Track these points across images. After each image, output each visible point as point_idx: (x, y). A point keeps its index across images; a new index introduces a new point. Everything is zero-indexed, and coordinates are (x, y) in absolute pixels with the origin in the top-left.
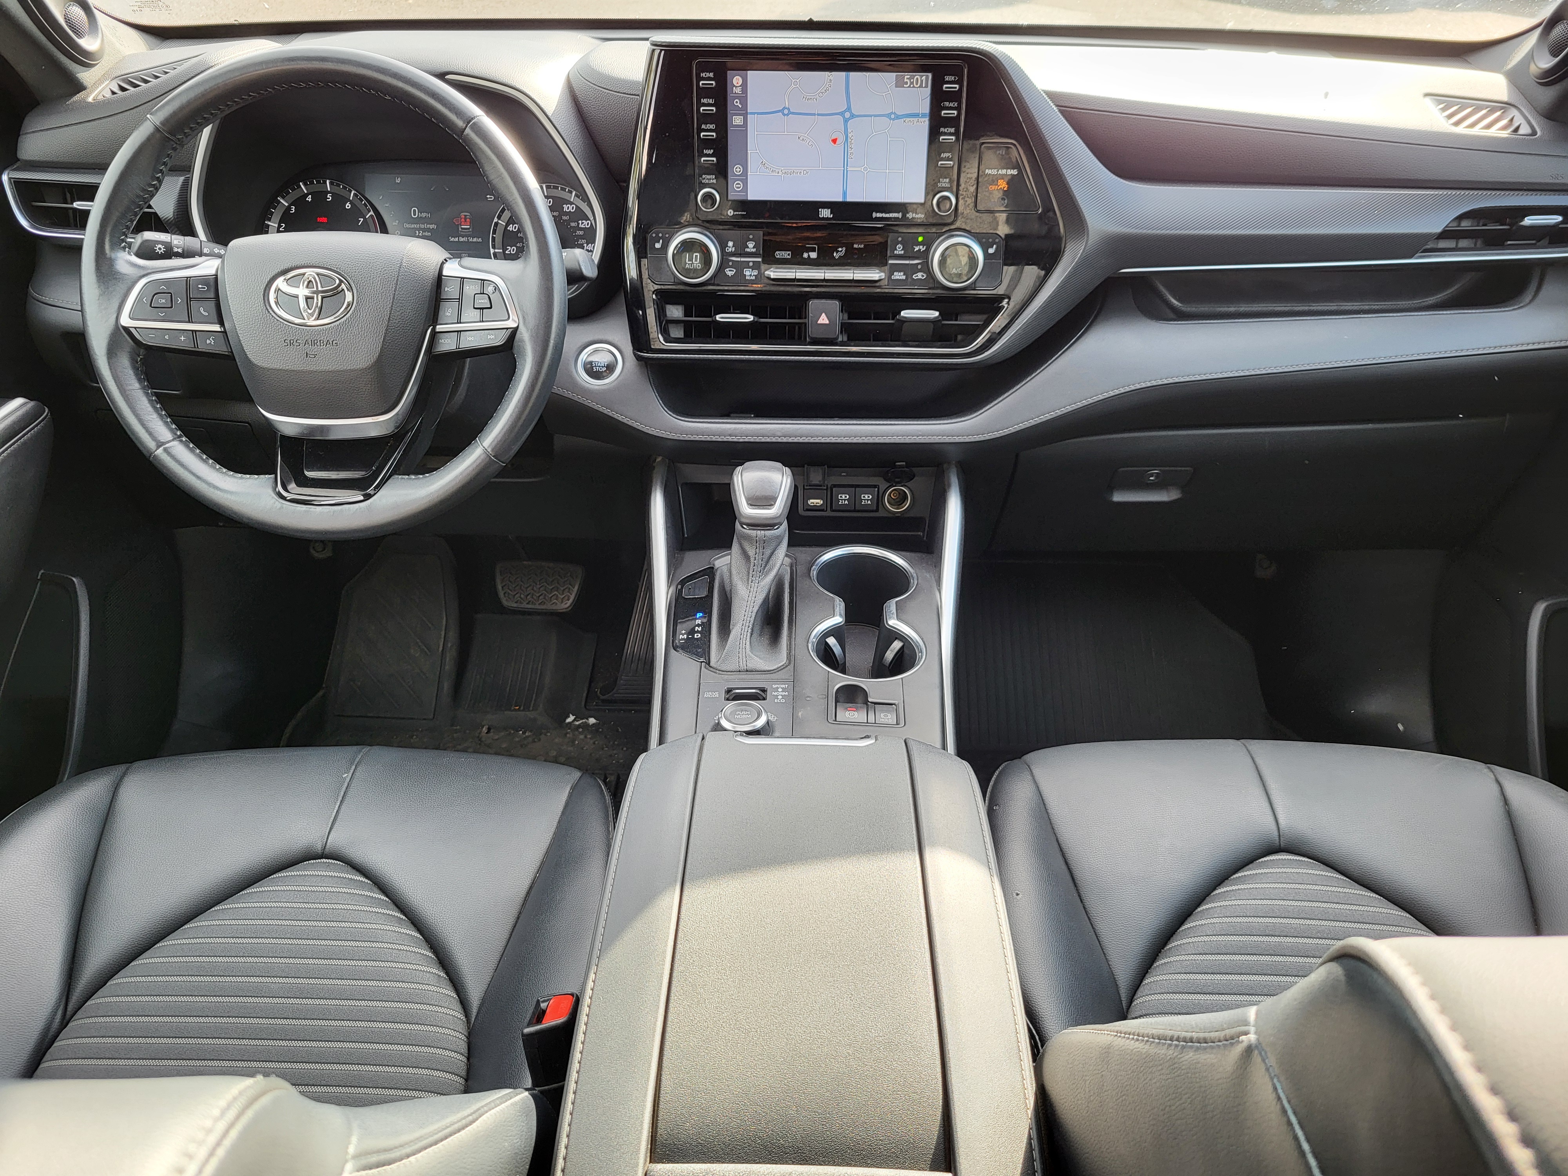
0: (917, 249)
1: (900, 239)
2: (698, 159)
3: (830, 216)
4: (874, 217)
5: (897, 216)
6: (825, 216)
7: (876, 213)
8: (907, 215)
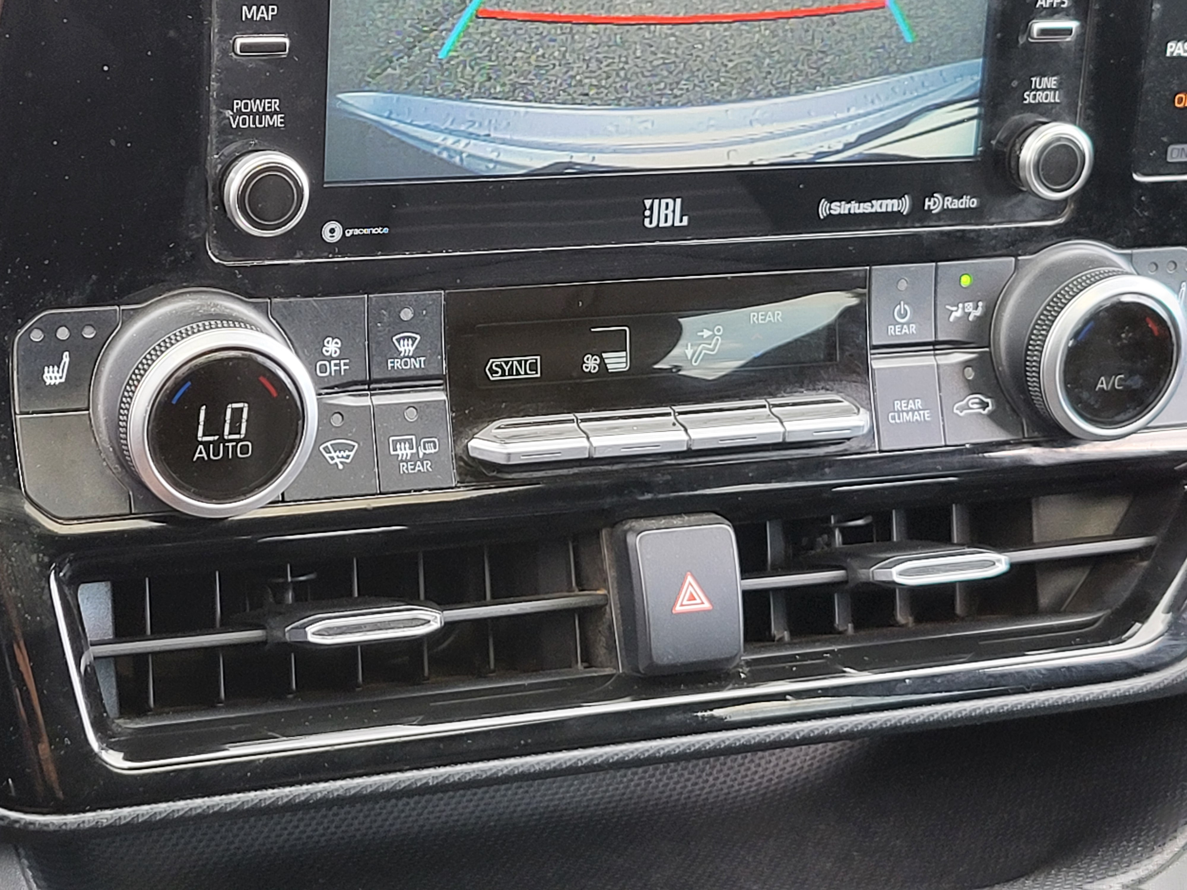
0: (959, 314)
1: (903, 285)
2: (224, 41)
3: (681, 221)
4: (822, 217)
5: (895, 209)
6: (662, 224)
7: (831, 203)
8: (927, 203)
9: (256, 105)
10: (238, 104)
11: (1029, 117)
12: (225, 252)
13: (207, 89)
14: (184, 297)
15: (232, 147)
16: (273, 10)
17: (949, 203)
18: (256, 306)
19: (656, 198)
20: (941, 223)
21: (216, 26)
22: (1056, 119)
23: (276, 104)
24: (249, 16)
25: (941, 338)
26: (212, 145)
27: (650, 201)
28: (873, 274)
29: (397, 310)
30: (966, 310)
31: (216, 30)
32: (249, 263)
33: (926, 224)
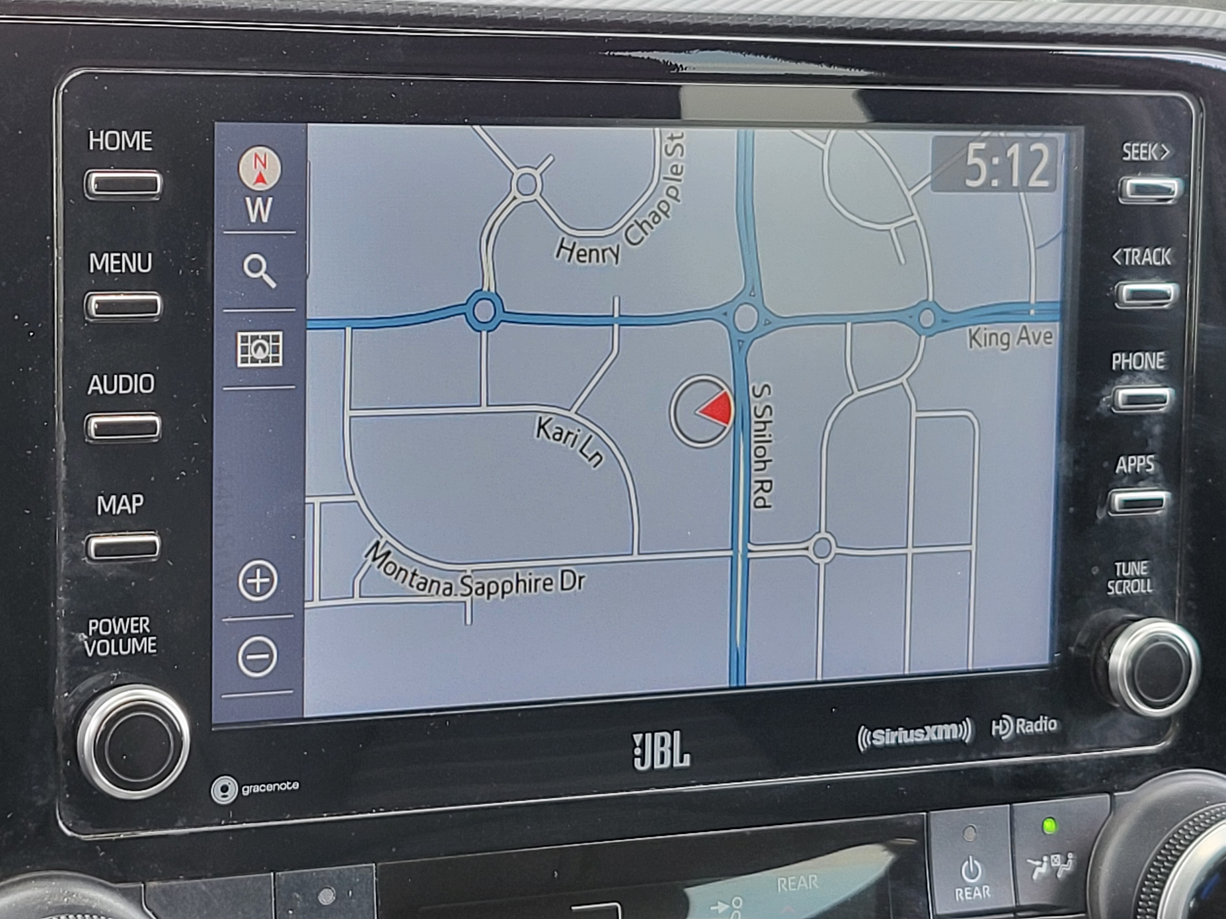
0: (1044, 870)
1: (970, 834)
2: (74, 543)
3: (682, 761)
4: (862, 749)
5: (955, 736)
6: (657, 766)
7: (872, 731)
8: (994, 727)
9: (118, 626)
10: (95, 625)
11: (1118, 614)
12: (82, 822)
13: (52, 605)
14: (29, 884)
15: (90, 681)
16: (138, 500)
17: (1022, 726)
18: (125, 893)
19: (648, 732)
20: (1014, 753)
21: (63, 522)
22: (1151, 614)
23: (144, 623)
24: (107, 510)
25: (1023, 902)
26: (61, 680)
27: (641, 735)
28: (932, 821)
29: (314, 892)
30: (1053, 865)
31: (63, 529)
32: (114, 836)
33: (995, 754)
